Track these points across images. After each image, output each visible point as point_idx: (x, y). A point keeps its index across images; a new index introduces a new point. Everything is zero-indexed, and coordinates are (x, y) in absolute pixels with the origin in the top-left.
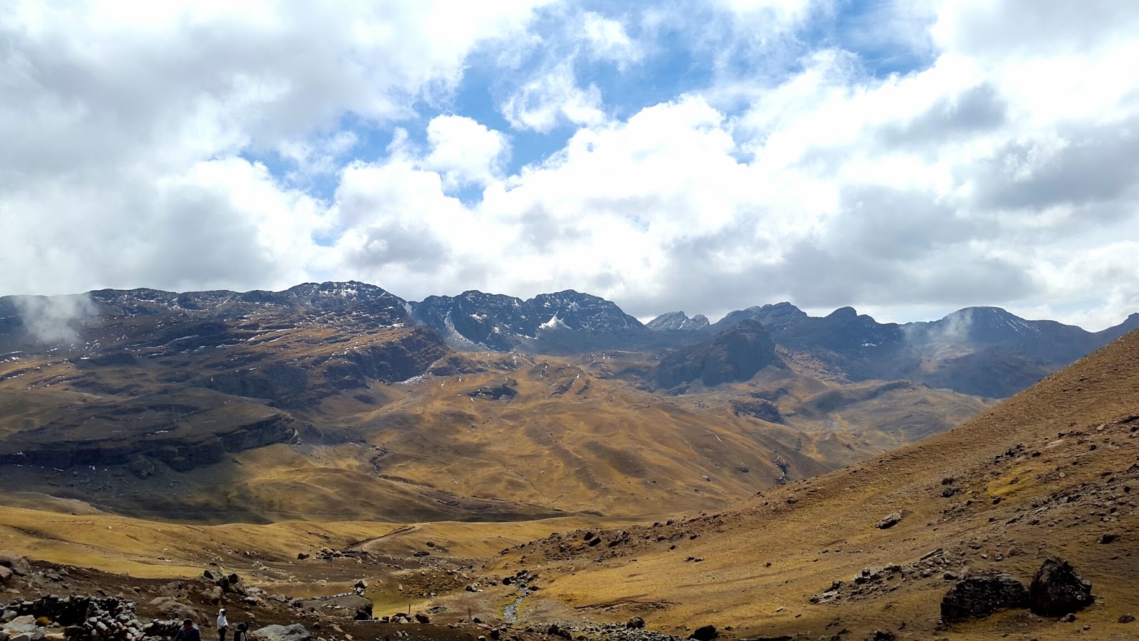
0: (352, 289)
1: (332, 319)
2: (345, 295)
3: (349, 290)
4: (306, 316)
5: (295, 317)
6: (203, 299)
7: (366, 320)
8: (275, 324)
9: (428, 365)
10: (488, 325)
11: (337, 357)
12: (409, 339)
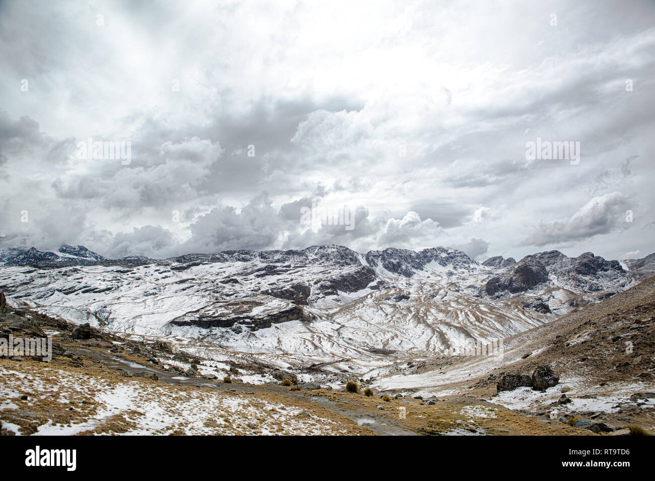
0: (334, 248)
1: (323, 263)
2: (331, 251)
3: (333, 249)
4: (312, 261)
5: (307, 262)
6: (269, 254)
7: (339, 263)
8: (298, 265)
9: (367, 285)
10: (399, 265)
11: (324, 280)
12: (358, 272)
